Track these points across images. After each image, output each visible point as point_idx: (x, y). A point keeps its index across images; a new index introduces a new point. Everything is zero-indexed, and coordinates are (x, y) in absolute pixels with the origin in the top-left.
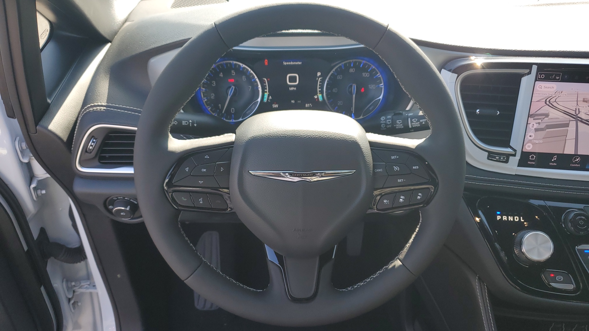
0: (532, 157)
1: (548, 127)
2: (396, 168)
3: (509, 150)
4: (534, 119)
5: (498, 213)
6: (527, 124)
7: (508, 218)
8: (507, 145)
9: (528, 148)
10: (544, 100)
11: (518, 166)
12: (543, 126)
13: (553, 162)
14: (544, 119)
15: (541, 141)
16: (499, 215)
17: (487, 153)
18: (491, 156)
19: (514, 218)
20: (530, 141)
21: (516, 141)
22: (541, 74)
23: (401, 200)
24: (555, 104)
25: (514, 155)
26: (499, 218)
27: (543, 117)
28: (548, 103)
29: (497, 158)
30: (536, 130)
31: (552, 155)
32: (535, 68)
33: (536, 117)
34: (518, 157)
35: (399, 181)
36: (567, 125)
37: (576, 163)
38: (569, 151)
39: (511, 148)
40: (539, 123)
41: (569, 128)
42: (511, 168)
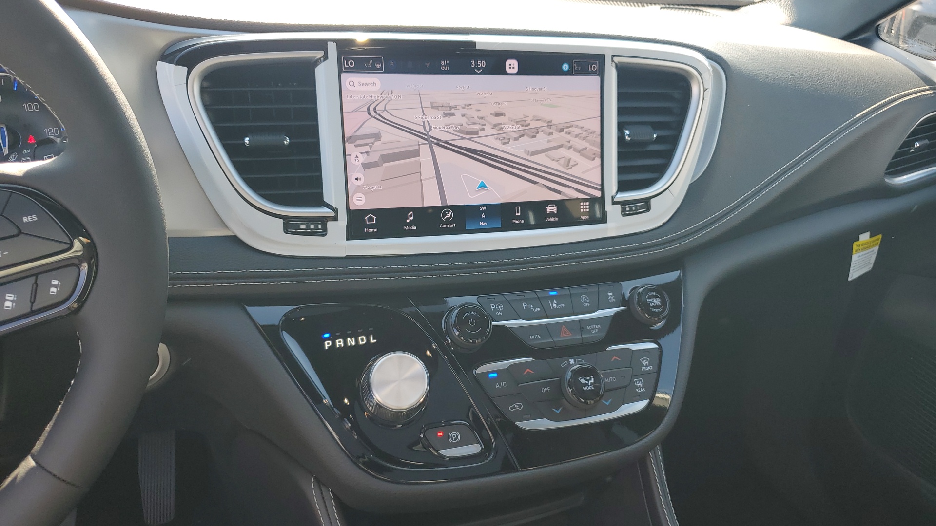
0: (371, 219)
1: (386, 159)
3: (323, 211)
4: (356, 146)
5: (327, 335)
6: (345, 155)
7: (345, 342)
9: (359, 202)
10: (365, 109)
11: (347, 239)
12: (375, 158)
13: (409, 225)
14: (373, 144)
15: (380, 187)
16: (328, 339)
17: (281, 221)
18: (290, 225)
19: (357, 341)
20: (359, 189)
21: (332, 192)
22: (347, 60)
24: (385, 115)
25: (335, 219)
26: (327, 344)
27: (372, 140)
28: (373, 113)
29: (303, 227)
30: (366, 166)
31: (404, 211)
32: (332, 48)
33: (358, 142)
34: (343, 221)
36: (416, 153)
37: (448, 221)
38: (432, 200)
39: (328, 206)
40: (367, 152)
41: (421, 159)
42: (335, 244)
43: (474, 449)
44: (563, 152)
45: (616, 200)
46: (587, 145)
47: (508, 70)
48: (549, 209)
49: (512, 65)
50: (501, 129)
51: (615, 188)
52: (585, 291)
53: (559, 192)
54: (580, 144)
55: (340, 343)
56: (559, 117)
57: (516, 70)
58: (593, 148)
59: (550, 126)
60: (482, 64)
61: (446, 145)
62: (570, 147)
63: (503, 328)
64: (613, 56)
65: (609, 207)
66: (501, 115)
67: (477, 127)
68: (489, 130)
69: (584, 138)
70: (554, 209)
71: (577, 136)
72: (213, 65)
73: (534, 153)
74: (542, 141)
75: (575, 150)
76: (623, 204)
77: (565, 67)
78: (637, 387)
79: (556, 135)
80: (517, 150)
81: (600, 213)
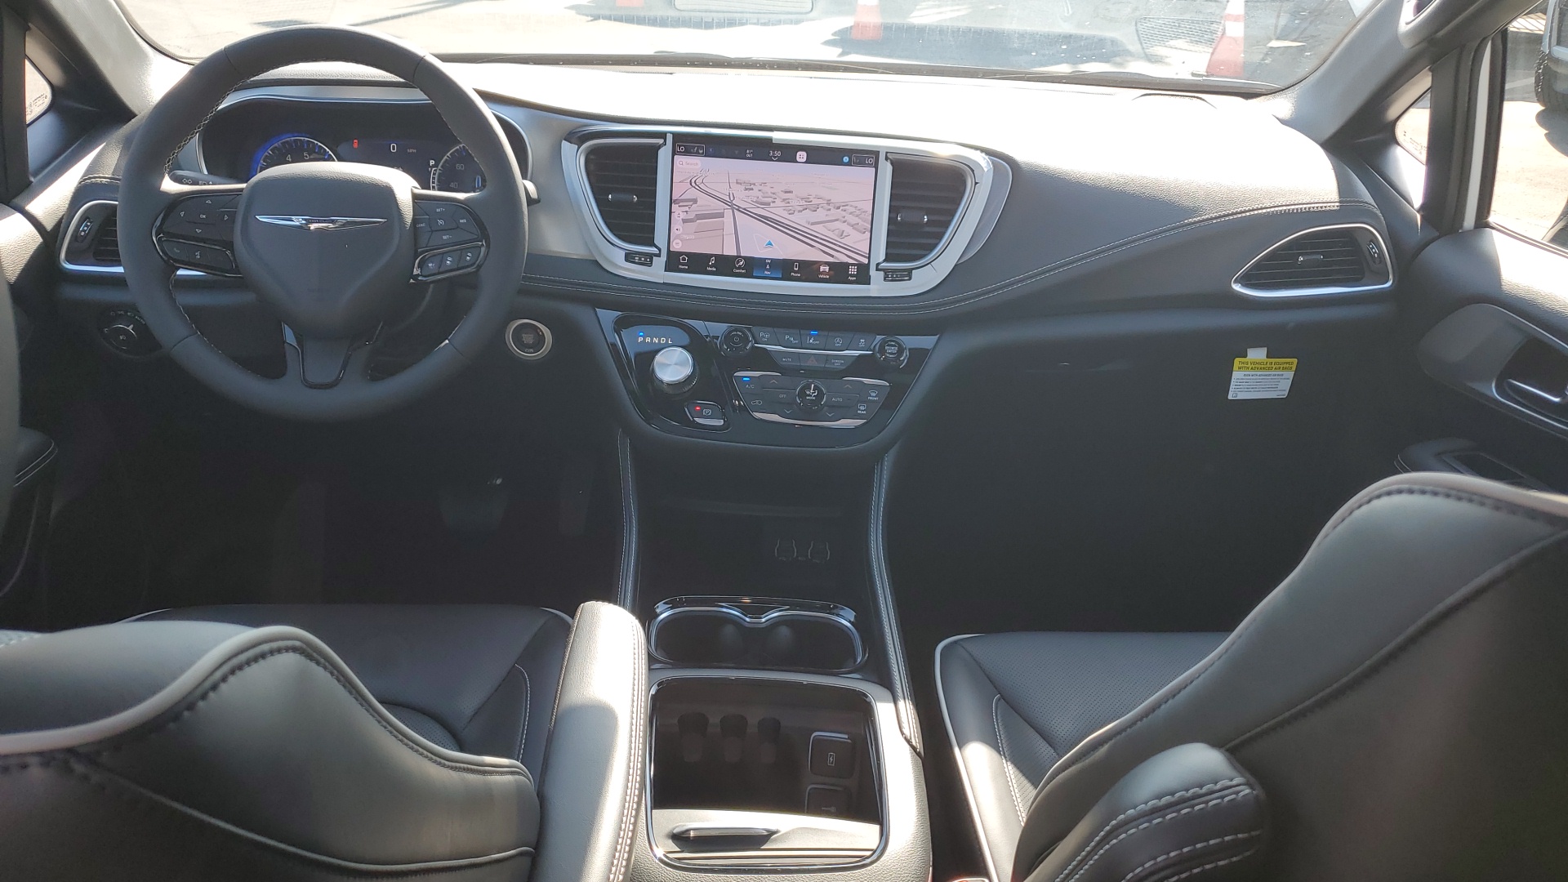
0: (684, 259)
1: (699, 217)
2: (440, 222)
3: (654, 250)
4: (680, 206)
5: (641, 334)
6: (671, 212)
7: (653, 340)
8: (653, 244)
9: (677, 246)
10: (689, 181)
11: (665, 271)
12: (692, 216)
13: (711, 266)
14: (692, 206)
15: (693, 237)
16: (641, 336)
17: (624, 253)
18: (629, 257)
19: (659, 340)
20: (678, 237)
21: (660, 238)
22: (679, 146)
23: (449, 262)
24: (702, 186)
25: (659, 255)
26: (640, 339)
27: (691, 203)
28: (693, 184)
29: (637, 258)
30: (684, 221)
31: (708, 257)
32: (670, 138)
33: (681, 204)
34: (664, 258)
35: (445, 237)
36: (721, 215)
37: (740, 268)
38: (730, 251)
39: (656, 247)
40: (686, 212)
41: (725, 220)
42: (657, 273)
43: (719, 423)
44: (837, 224)
45: (879, 267)
46: (860, 221)
47: (798, 159)
48: (822, 268)
49: (802, 156)
50: (789, 203)
51: (882, 257)
52: (840, 335)
53: (833, 256)
54: (853, 220)
55: (648, 340)
56: (837, 198)
57: (804, 160)
58: (865, 224)
59: (828, 204)
60: (778, 154)
61: (744, 211)
62: (844, 222)
63: (764, 349)
64: (887, 153)
65: (873, 272)
66: (790, 192)
67: (770, 200)
68: (778, 203)
69: (857, 216)
70: (827, 269)
71: (851, 213)
72: (595, 144)
73: (813, 224)
74: (821, 215)
75: (848, 224)
76: (886, 271)
77: (846, 159)
78: (860, 410)
79: (833, 211)
80: (800, 220)
81: (863, 276)
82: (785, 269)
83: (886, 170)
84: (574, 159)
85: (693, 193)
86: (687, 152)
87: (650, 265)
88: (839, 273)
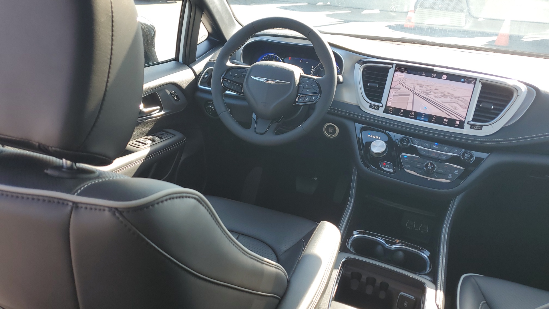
0: (391, 109)
1: (400, 95)
2: (307, 85)
3: (380, 105)
4: (393, 90)
5: (369, 134)
6: (389, 92)
7: (373, 137)
8: (380, 103)
9: (389, 104)
10: (399, 81)
11: (383, 112)
12: (397, 94)
13: (401, 113)
14: (398, 90)
15: (396, 102)
16: (369, 135)
17: (369, 104)
18: (371, 106)
20: (390, 101)
21: (384, 101)
22: (398, 69)
23: (307, 99)
24: (403, 84)
25: (382, 107)
26: (369, 136)
28: (400, 83)
29: (374, 107)
30: (394, 96)
31: (401, 109)
32: (394, 65)
33: (394, 89)
34: (384, 108)
35: (307, 91)
36: (409, 95)
37: (412, 115)
38: (409, 108)
39: (382, 104)
40: (395, 92)
41: (410, 97)
42: (380, 113)
43: (392, 171)
44: (454, 104)
45: (469, 123)
46: (464, 104)
47: (443, 78)
48: (445, 120)
49: (445, 77)
50: (436, 94)
51: (471, 119)
52: (447, 146)
53: (450, 116)
54: (462, 103)
55: (372, 136)
56: (456, 94)
57: (445, 78)
58: (466, 106)
59: (452, 96)
60: (435, 75)
61: (418, 95)
62: (457, 104)
63: (416, 147)
64: (480, 79)
65: (466, 124)
66: (437, 90)
67: (429, 92)
68: (432, 93)
69: (463, 102)
70: (447, 120)
71: (461, 101)
72: (365, 66)
73: (444, 103)
74: (448, 99)
75: (459, 105)
76: (471, 125)
77: (463, 80)
78: (449, 176)
79: (454, 99)
80: (439, 100)
81: (461, 125)
82: (429, 118)
83: (479, 86)
84: (359, 69)
85: (399, 86)
86: (400, 71)
87: (378, 110)
88: (451, 123)
